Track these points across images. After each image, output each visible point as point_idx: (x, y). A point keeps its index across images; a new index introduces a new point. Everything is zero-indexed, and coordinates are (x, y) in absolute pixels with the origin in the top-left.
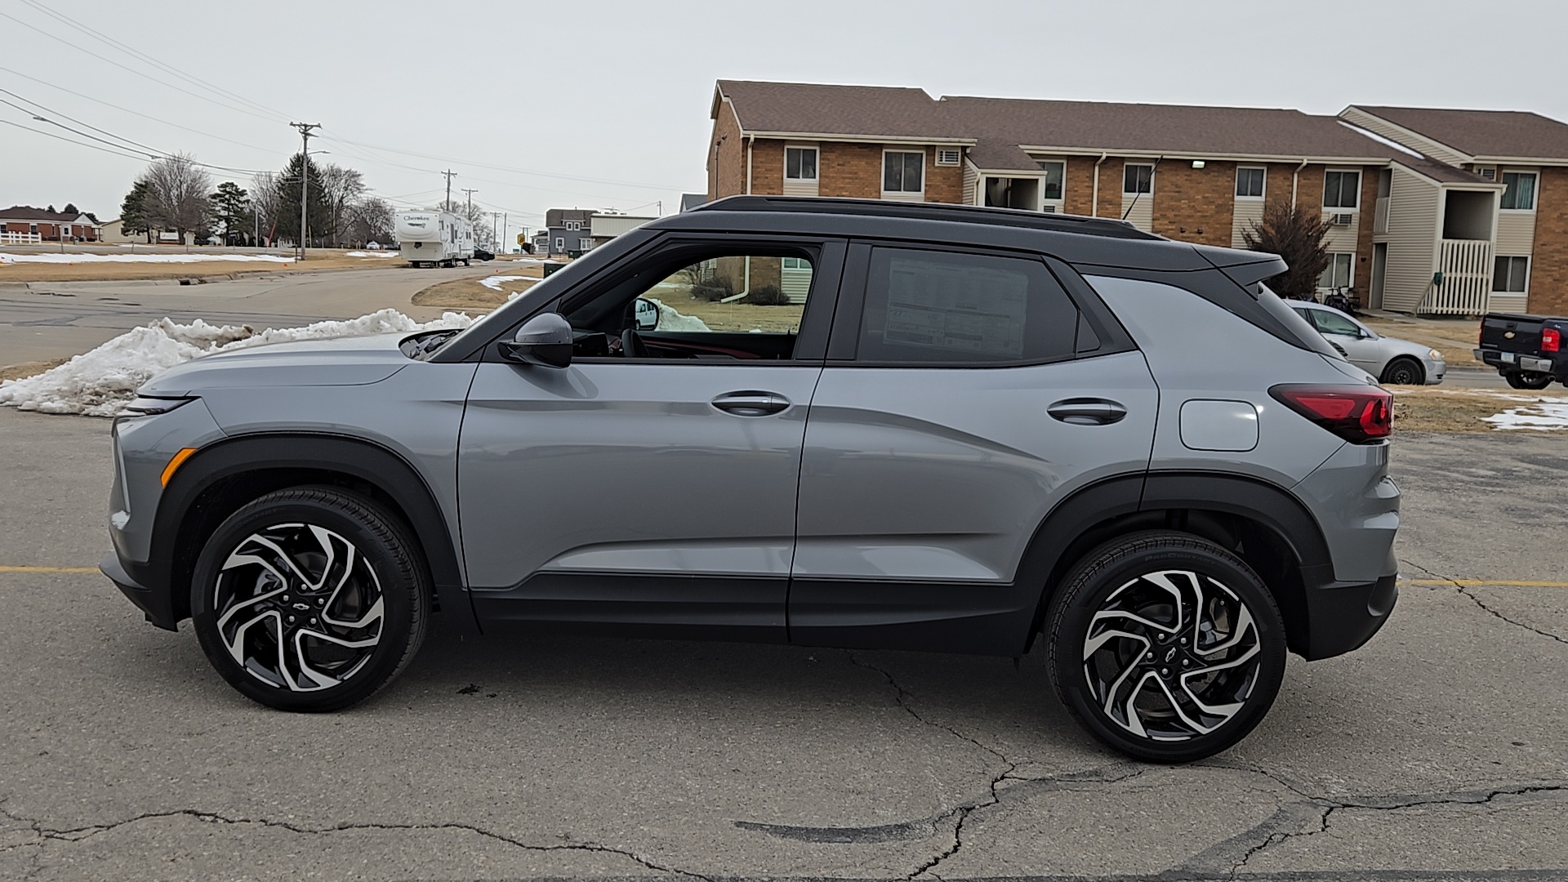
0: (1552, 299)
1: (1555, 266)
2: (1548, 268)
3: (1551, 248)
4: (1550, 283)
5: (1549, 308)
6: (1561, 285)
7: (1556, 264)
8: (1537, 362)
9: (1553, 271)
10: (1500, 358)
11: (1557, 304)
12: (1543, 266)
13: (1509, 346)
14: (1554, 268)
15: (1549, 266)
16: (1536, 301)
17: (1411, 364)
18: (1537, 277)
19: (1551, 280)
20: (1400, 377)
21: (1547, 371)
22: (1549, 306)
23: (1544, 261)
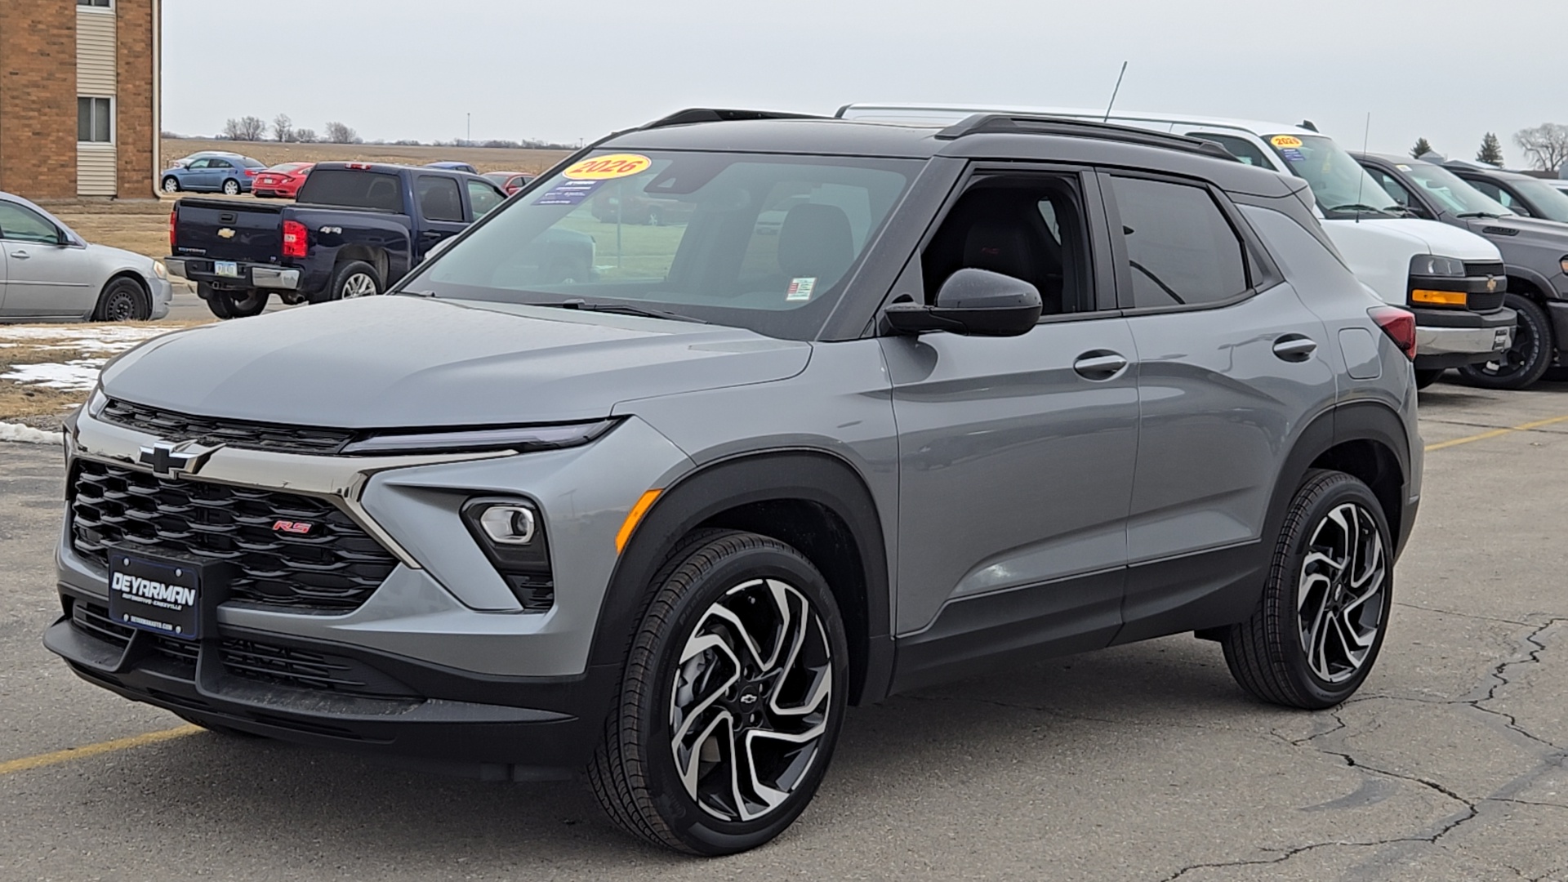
0: (34, 165)
1: (32, 110)
2: (23, 114)
3: (23, 80)
4: (29, 137)
5: (30, 182)
6: (43, 142)
7: (34, 106)
8: (279, 274)
9: (30, 118)
10: (213, 270)
11: (41, 174)
12: (17, 109)
13: (228, 251)
14: (31, 114)
15: (24, 109)
16: (11, 169)
17: (134, 286)
18: (8, 129)
19: (30, 134)
20: (120, 308)
21: (294, 287)
22: (30, 178)
23: (17, 101)
